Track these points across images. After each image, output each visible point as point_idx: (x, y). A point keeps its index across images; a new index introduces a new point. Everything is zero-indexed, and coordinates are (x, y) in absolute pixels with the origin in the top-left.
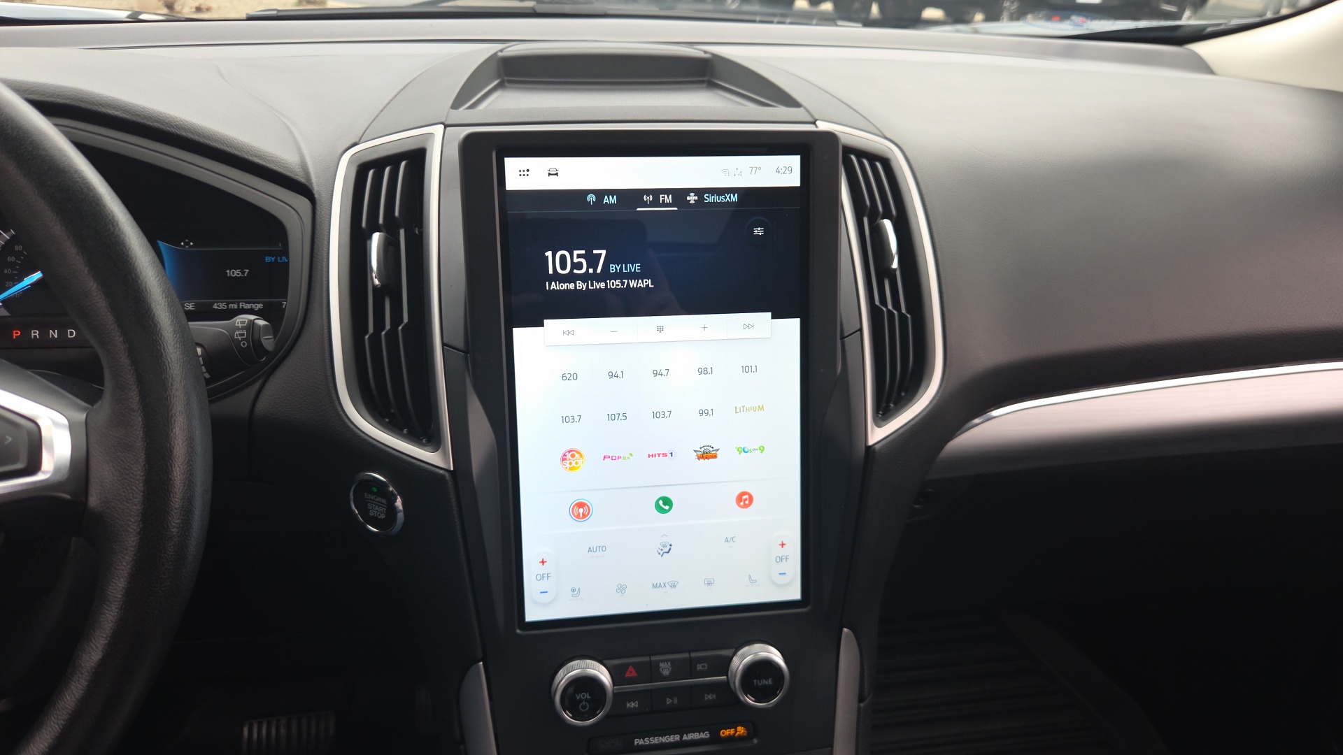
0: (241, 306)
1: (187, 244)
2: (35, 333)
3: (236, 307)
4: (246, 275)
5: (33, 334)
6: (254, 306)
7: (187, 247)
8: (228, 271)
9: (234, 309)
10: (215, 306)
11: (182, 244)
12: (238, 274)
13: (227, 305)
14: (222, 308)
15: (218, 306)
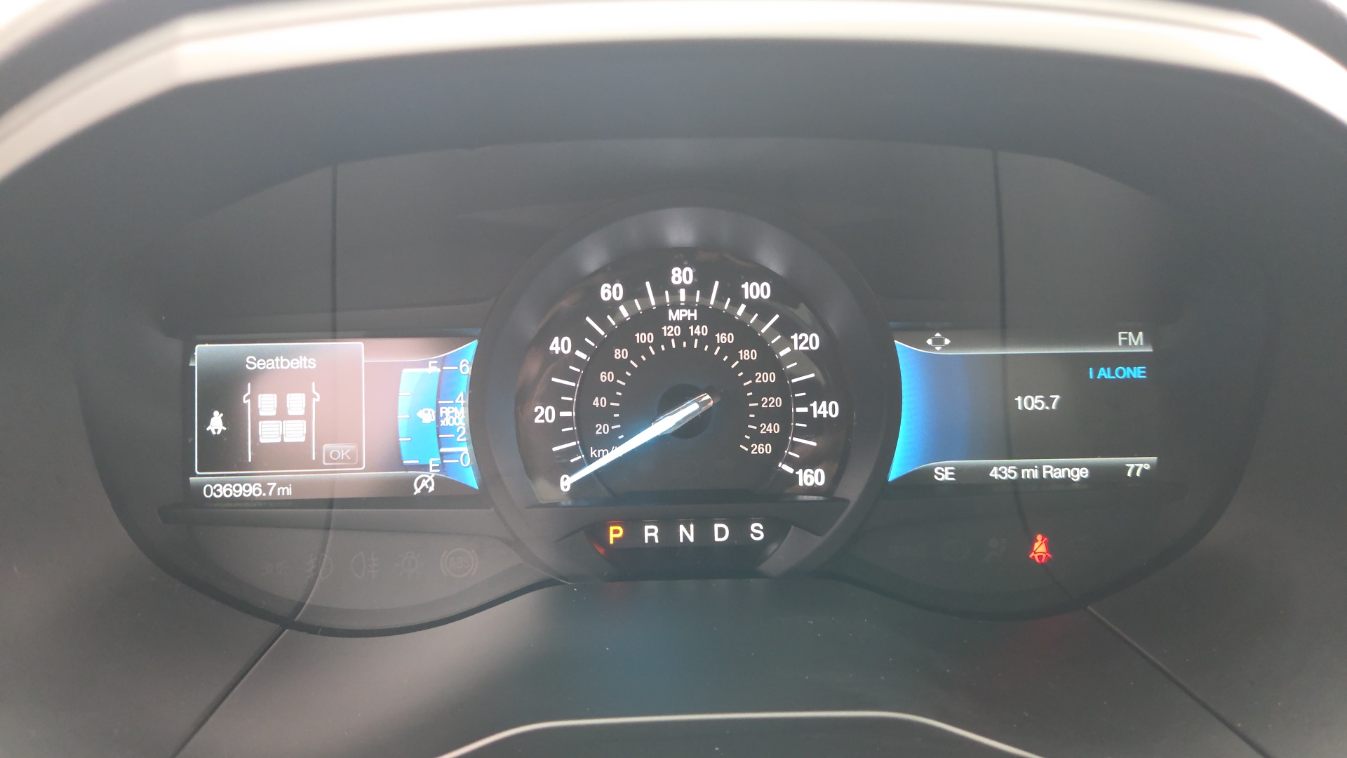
0: (1045, 472)
1: (938, 342)
2: (651, 531)
3: (1036, 475)
4: (1053, 407)
5: (647, 535)
6: (1071, 473)
7: (938, 348)
8: (1019, 399)
9: (1032, 480)
10: (994, 474)
11: (929, 342)
12: (1039, 405)
13: (1019, 471)
14: (1007, 476)
15: (1000, 473)
